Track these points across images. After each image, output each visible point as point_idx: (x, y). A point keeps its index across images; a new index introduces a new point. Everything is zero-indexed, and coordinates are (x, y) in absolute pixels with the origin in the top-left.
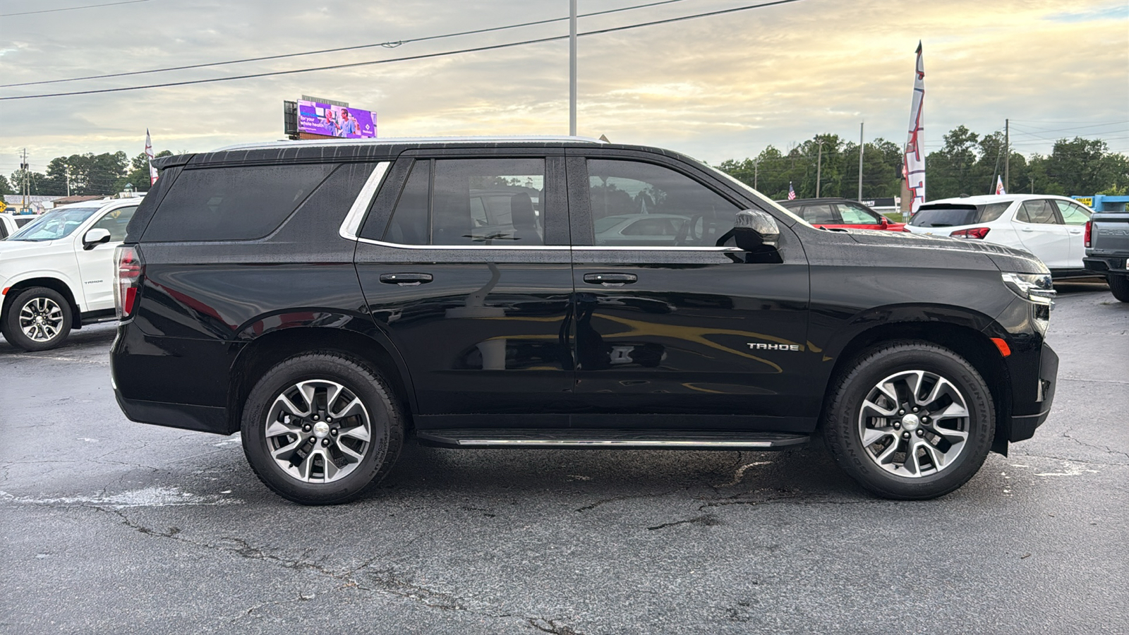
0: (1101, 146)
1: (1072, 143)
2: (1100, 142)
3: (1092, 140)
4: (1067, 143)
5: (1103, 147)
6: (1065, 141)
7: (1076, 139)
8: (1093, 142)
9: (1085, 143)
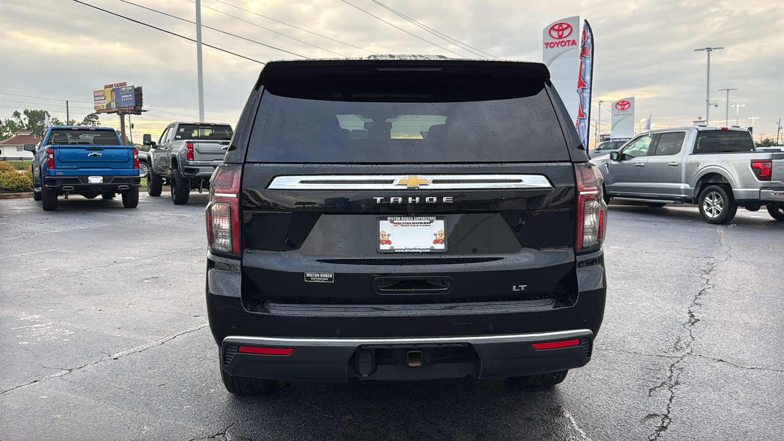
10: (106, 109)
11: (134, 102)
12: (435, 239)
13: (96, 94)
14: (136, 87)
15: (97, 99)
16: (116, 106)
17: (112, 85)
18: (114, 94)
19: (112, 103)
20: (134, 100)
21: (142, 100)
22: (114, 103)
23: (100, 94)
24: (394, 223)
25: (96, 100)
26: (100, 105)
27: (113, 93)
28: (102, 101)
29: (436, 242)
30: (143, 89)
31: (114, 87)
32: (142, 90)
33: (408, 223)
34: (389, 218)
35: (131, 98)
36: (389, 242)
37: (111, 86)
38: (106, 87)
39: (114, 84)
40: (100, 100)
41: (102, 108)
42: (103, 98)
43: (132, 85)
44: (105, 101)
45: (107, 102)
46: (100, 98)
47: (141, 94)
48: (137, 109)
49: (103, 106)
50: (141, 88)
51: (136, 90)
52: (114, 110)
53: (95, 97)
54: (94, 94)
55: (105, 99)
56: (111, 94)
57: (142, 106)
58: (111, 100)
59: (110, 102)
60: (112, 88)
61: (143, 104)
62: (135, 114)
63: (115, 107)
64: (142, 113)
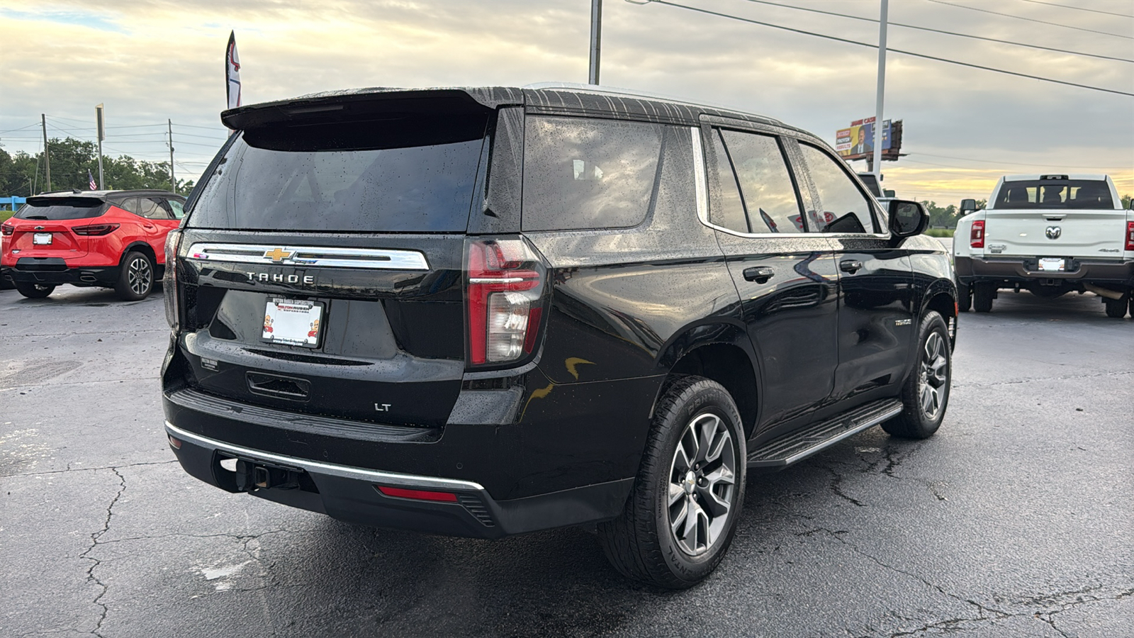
0: (92, 148)
1: (63, 143)
2: (92, 144)
3: (84, 142)
4: (59, 143)
5: (94, 150)
6: (57, 140)
7: (68, 139)
8: (84, 144)
9: (77, 144)
10: (851, 155)
11: (889, 142)
12: (310, 330)
13: (839, 135)
14: (893, 121)
15: (840, 141)
16: (864, 149)
17: (862, 121)
18: (862, 133)
19: (859, 146)
20: (890, 139)
21: (900, 139)
22: (862, 146)
23: (845, 134)
24: (279, 307)
25: (839, 143)
26: (842, 150)
27: (862, 131)
28: (846, 144)
29: (311, 334)
30: (903, 123)
31: (864, 124)
32: (901, 126)
33: (290, 307)
34: (274, 300)
35: (886, 138)
36: (271, 330)
37: (860, 122)
38: (854, 124)
39: (864, 118)
40: (843, 143)
41: (845, 154)
42: (848, 139)
43: (889, 119)
44: (851, 143)
45: (852, 145)
46: (844, 140)
47: (901, 131)
48: (892, 153)
49: (847, 151)
50: (901, 122)
51: (893, 125)
52: (860, 155)
53: (838, 138)
54: (837, 135)
55: (850, 141)
56: (859, 134)
57: (900, 148)
58: (857, 142)
59: (857, 145)
60: (861, 125)
61: (902, 145)
62: (890, 160)
63: (862, 152)
64: (899, 157)
